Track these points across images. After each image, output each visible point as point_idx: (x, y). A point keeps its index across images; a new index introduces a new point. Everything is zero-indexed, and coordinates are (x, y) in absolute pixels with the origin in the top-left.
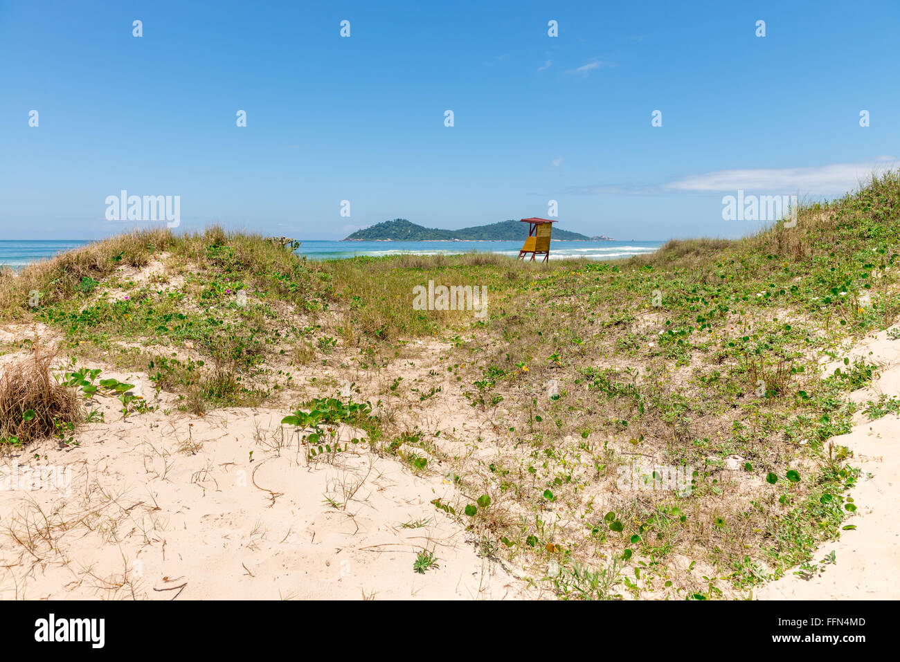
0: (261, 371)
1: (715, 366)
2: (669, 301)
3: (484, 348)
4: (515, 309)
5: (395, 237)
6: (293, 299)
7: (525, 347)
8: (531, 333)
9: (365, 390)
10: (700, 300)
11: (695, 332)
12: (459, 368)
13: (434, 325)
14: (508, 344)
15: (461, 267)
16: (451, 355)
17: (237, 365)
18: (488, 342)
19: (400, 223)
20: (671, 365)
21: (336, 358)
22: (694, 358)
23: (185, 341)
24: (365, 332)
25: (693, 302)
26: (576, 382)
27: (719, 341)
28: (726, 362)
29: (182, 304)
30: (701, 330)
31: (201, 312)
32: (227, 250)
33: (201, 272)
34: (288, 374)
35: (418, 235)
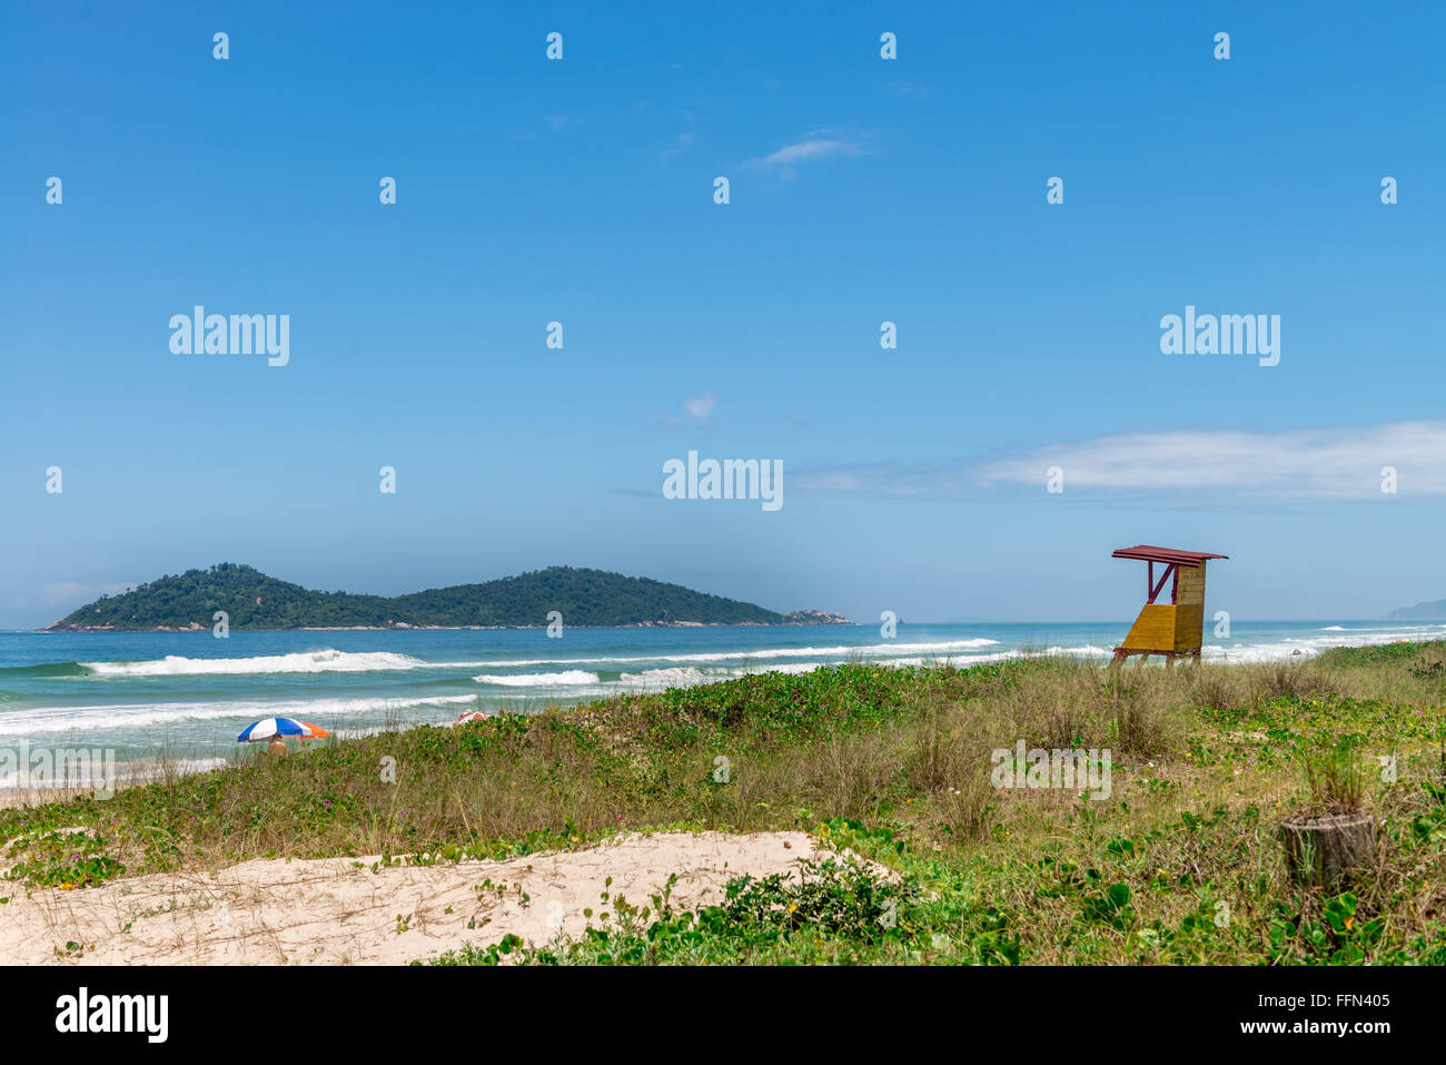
19: (230, 577)
35: (285, 611)
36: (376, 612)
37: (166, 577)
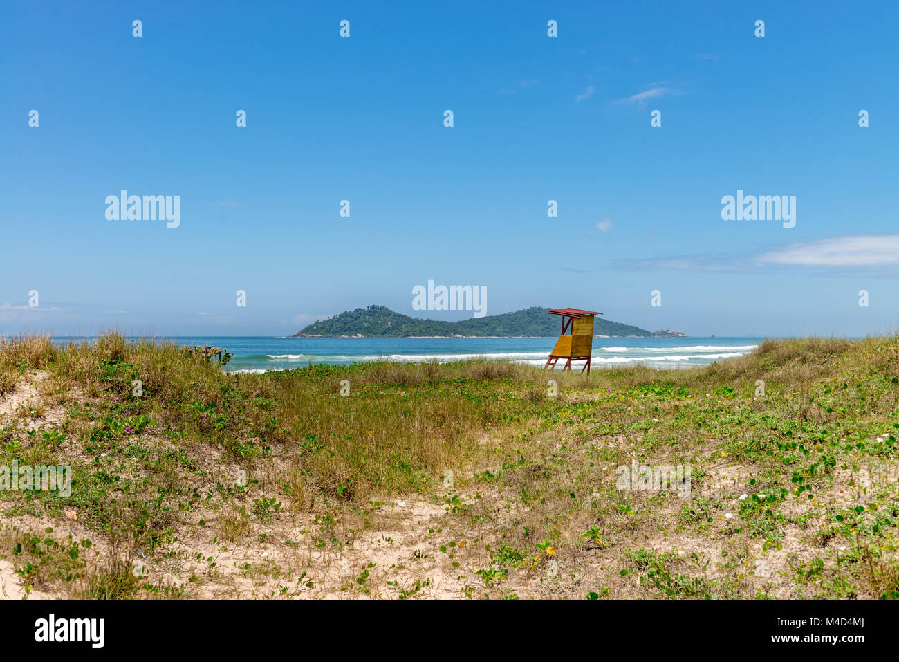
0: (172, 554)
1: (818, 550)
2: (755, 448)
3: (493, 515)
4: (539, 454)
5: (369, 332)
6: (220, 439)
7: (550, 516)
8: (560, 492)
9: (320, 582)
10: (798, 447)
11: (790, 496)
12: (457, 546)
13: (423, 477)
14: (527, 509)
15: (463, 382)
16: (445, 525)
17: (138, 545)
18: (499, 505)
19: (375, 311)
20: (757, 546)
21: (279, 529)
22: (788, 538)
23: (65, 509)
24: (322, 489)
25: (787, 450)
26: (623, 573)
27: (823, 511)
28: (832, 544)
29: (62, 449)
30: (798, 495)
31: (88, 462)
32: (128, 369)
33: (90, 401)
34: (210, 559)
35: (402, 329)
36: (446, 329)
37: (346, 312)
